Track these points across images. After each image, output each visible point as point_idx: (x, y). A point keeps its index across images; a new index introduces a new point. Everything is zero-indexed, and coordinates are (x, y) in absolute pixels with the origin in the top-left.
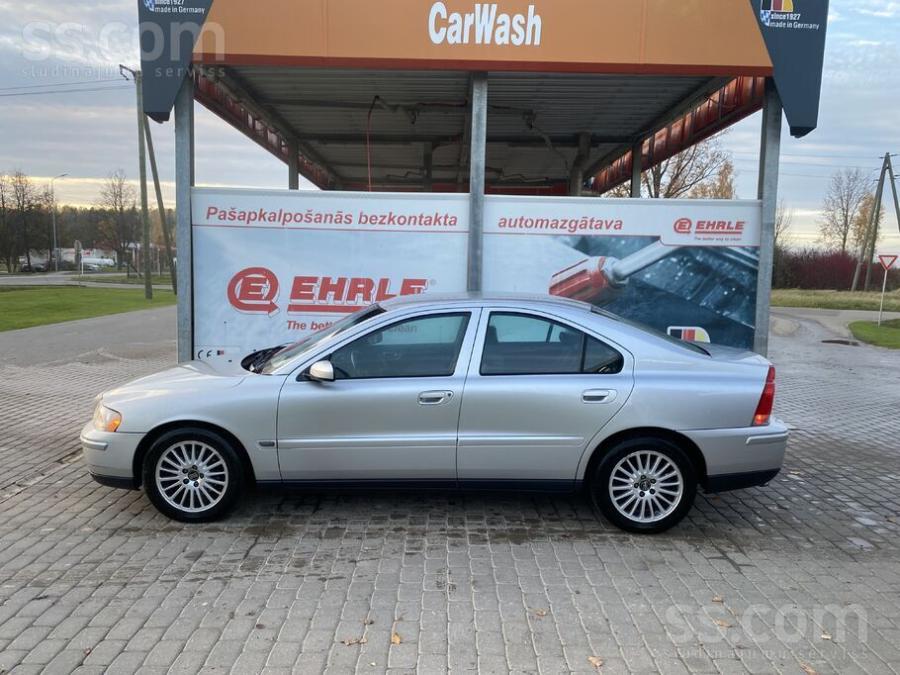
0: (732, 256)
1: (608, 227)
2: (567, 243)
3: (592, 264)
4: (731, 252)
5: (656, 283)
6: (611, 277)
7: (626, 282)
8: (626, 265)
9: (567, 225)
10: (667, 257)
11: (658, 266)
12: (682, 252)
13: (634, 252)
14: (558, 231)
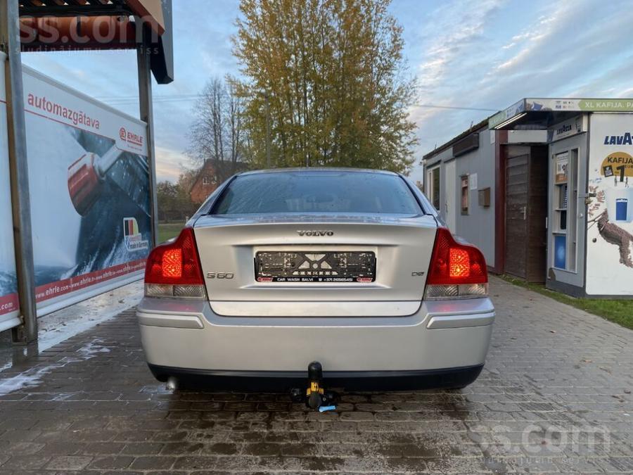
0: (140, 163)
1: (93, 126)
2: (73, 135)
3: (88, 159)
4: (140, 159)
5: (117, 181)
6: (98, 172)
7: (104, 179)
8: (104, 162)
9: (72, 116)
10: (119, 158)
11: (116, 166)
12: (124, 155)
13: (105, 152)
14: (67, 121)
